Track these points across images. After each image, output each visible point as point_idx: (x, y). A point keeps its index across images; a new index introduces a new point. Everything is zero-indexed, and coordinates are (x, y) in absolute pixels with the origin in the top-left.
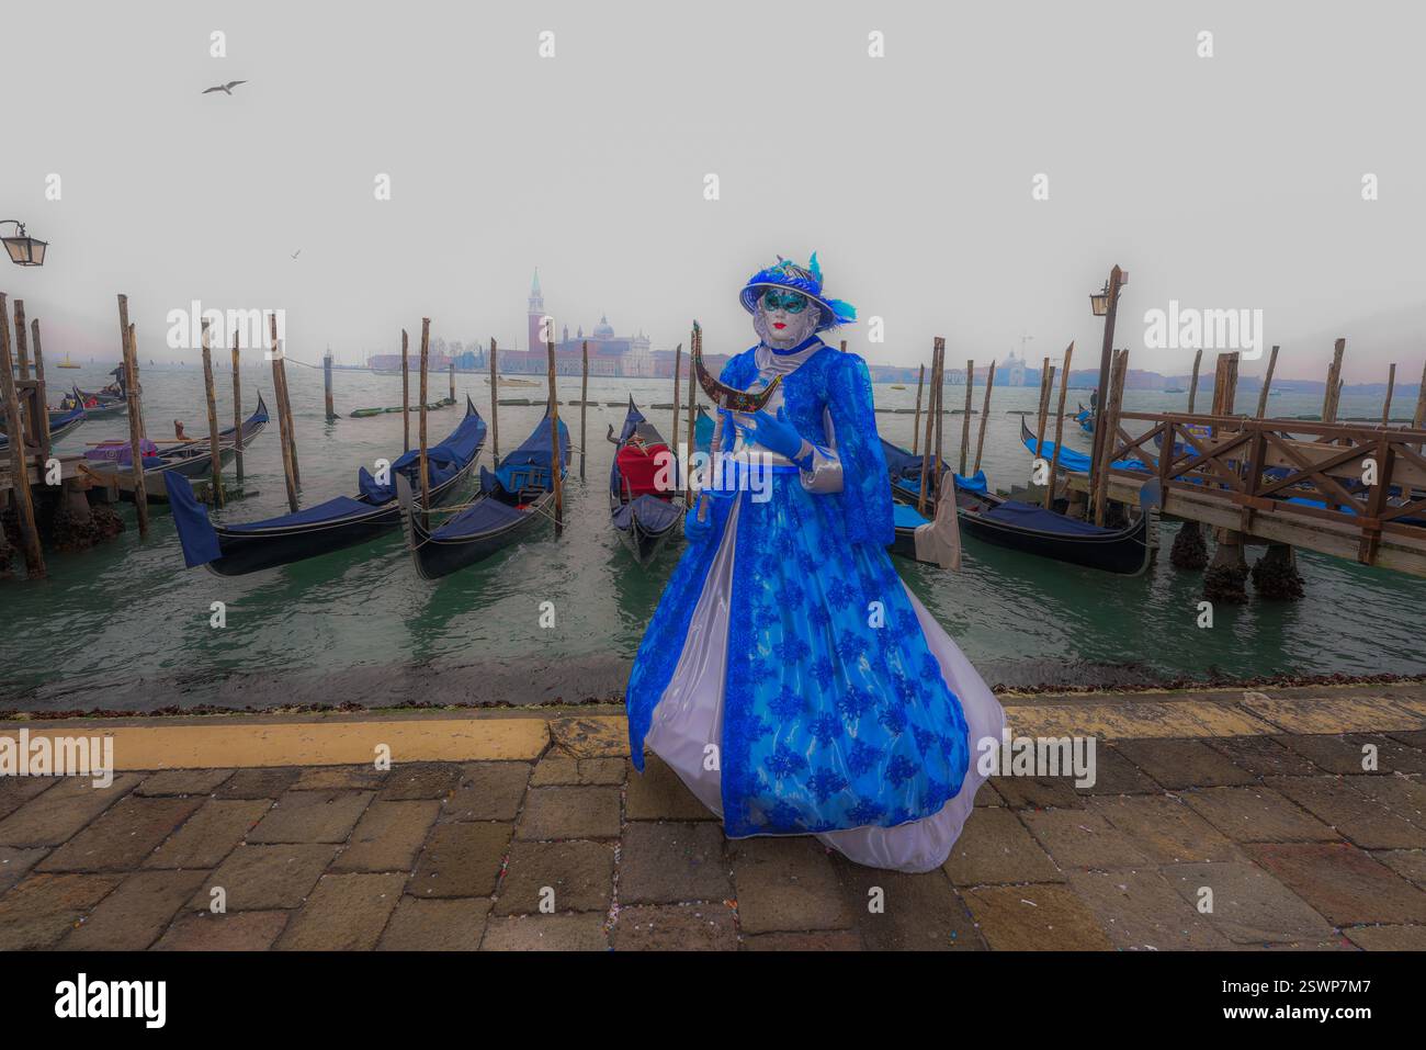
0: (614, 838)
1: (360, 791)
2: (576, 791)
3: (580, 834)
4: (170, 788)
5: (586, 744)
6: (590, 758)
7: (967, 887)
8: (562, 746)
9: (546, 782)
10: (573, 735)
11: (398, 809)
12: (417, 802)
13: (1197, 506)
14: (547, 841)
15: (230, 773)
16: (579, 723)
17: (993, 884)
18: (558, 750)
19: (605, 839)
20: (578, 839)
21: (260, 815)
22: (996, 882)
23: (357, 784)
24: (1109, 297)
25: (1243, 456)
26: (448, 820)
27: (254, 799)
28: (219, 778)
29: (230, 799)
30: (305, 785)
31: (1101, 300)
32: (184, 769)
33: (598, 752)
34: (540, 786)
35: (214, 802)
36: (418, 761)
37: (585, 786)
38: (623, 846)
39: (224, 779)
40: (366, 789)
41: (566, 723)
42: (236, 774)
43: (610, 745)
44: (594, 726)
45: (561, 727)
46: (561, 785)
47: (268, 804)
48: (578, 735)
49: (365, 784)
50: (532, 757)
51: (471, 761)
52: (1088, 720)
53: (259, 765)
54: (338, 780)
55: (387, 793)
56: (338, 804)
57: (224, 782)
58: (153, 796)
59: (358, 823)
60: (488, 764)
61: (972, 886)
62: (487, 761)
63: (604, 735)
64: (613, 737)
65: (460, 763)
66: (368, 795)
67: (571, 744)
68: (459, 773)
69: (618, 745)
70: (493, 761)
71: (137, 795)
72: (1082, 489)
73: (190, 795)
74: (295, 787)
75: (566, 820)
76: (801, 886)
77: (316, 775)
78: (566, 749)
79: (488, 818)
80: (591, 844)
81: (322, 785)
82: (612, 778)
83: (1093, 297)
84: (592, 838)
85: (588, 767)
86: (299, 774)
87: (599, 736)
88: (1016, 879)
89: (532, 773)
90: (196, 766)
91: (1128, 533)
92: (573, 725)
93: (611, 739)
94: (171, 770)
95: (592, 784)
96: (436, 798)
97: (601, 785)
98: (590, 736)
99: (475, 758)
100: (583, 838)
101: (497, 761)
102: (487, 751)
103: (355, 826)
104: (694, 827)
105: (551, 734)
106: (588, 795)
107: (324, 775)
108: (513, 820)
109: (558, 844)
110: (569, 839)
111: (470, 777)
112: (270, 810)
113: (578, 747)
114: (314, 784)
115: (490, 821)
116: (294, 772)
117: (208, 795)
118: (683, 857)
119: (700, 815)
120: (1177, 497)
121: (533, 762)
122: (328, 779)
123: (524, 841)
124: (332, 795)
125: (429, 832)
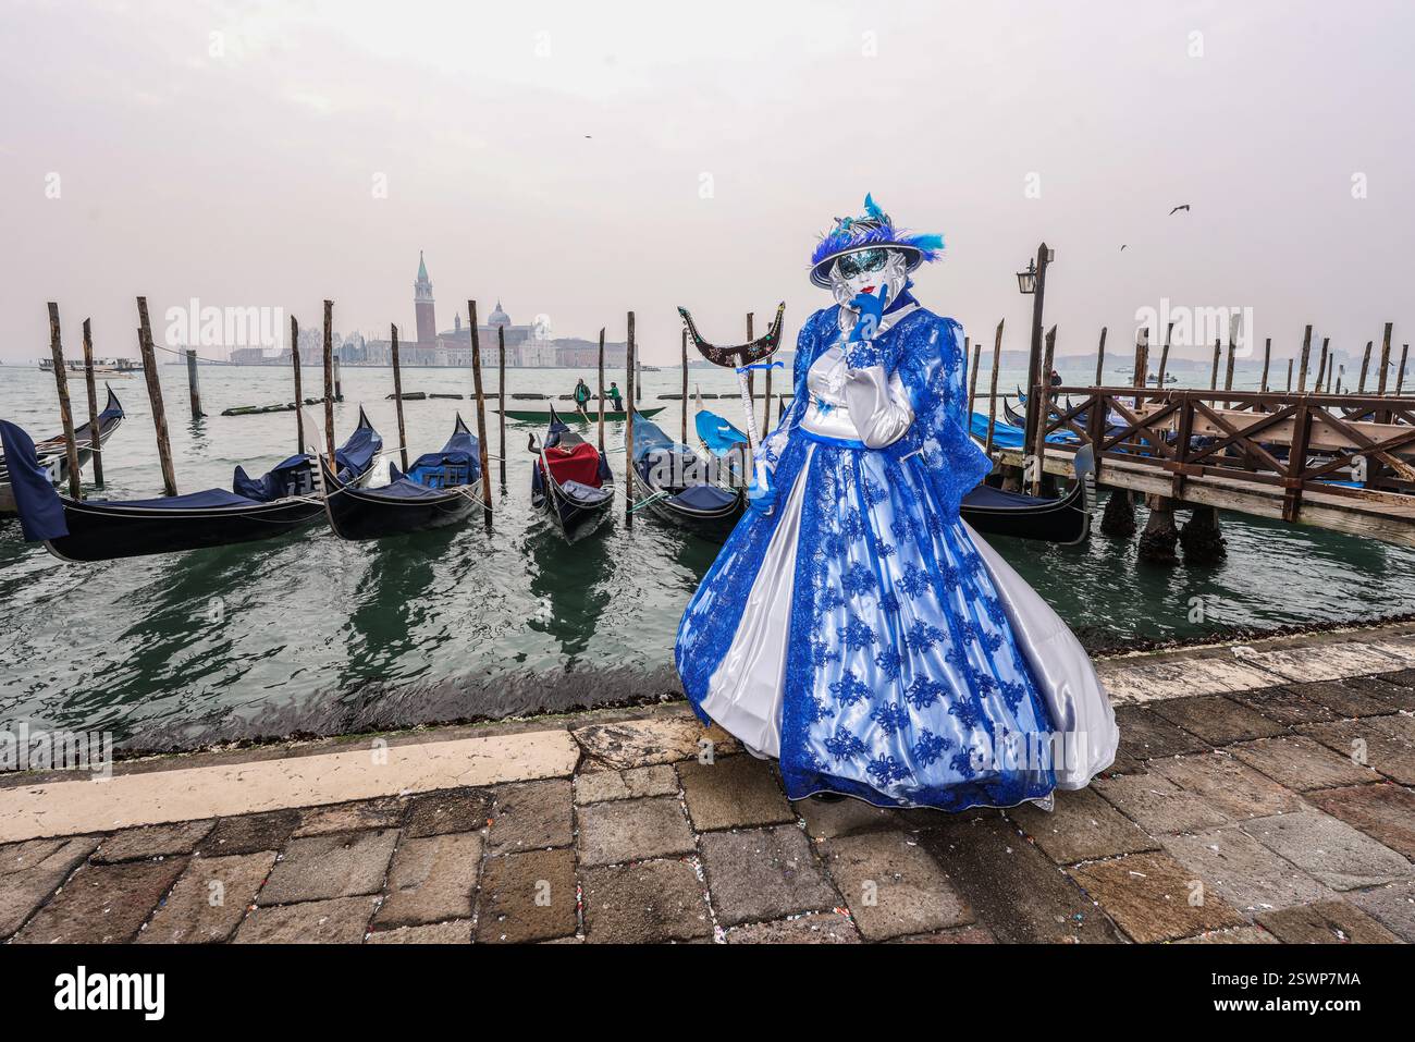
0: (690, 853)
1: (380, 830)
2: (632, 805)
3: (653, 853)
4: (139, 849)
5: (623, 752)
6: (632, 767)
7: (1071, 864)
8: (596, 757)
9: (593, 799)
10: (604, 745)
11: (433, 846)
12: (452, 836)
13: (1129, 476)
14: (617, 864)
15: (210, 825)
16: (607, 731)
17: (1095, 859)
18: (592, 762)
19: (681, 856)
20: (652, 858)
21: (265, 872)
22: (1097, 855)
23: (374, 823)
24: (1036, 276)
25: (1172, 425)
26: (495, 853)
27: (251, 853)
28: (198, 832)
29: (221, 856)
30: (310, 830)
31: (1026, 278)
32: (150, 826)
33: (639, 761)
34: (589, 804)
35: (200, 861)
36: (438, 789)
37: (638, 798)
38: (703, 860)
39: (205, 832)
40: (387, 827)
41: (592, 732)
42: (218, 825)
43: (649, 751)
44: (624, 732)
45: (588, 737)
46: (611, 801)
47: (273, 856)
48: (610, 744)
49: (383, 823)
50: (567, 773)
51: (499, 784)
52: (1115, 685)
53: (245, 812)
54: (350, 820)
55: (413, 829)
56: (359, 847)
57: (206, 837)
58: (119, 862)
59: (390, 867)
60: (521, 786)
61: (1075, 863)
62: (518, 781)
63: (638, 741)
64: (649, 742)
65: (488, 787)
66: (391, 834)
67: (606, 754)
68: (490, 798)
69: (658, 751)
70: (524, 782)
71: (95, 863)
73: (166, 856)
74: (298, 833)
75: (631, 838)
76: (908, 883)
77: (321, 818)
78: (602, 761)
79: (542, 845)
80: (669, 863)
81: (330, 828)
82: (667, 788)
83: (1019, 275)
84: (667, 856)
85: (635, 777)
86: (298, 818)
87: (633, 743)
88: (1116, 851)
89: (574, 791)
90: (162, 820)
91: (1067, 501)
92: (601, 733)
93: (647, 745)
94: (132, 828)
95: (645, 795)
96: (473, 829)
97: (655, 797)
98: (624, 743)
99: (502, 780)
100: (657, 857)
101: (528, 781)
102: (513, 772)
103: (388, 872)
104: (771, 832)
105: (580, 745)
106: (645, 809)
107: (332, 816)
108: (571, 845)
109: (633, 866)
110: (642, 860)
111: (506, 801)
112: (276, 863)
113: (614, 756)
114: (322, 827)
115: (545, 849)
116: (292, 816)
117: (191, 853)
118: (772, 866)
119: (775, 818)
120: (1110, 467)
121: (569, 778)
122: (336, 821)
123: (591, 868)
124: (348, 838)
125: (479, 869)
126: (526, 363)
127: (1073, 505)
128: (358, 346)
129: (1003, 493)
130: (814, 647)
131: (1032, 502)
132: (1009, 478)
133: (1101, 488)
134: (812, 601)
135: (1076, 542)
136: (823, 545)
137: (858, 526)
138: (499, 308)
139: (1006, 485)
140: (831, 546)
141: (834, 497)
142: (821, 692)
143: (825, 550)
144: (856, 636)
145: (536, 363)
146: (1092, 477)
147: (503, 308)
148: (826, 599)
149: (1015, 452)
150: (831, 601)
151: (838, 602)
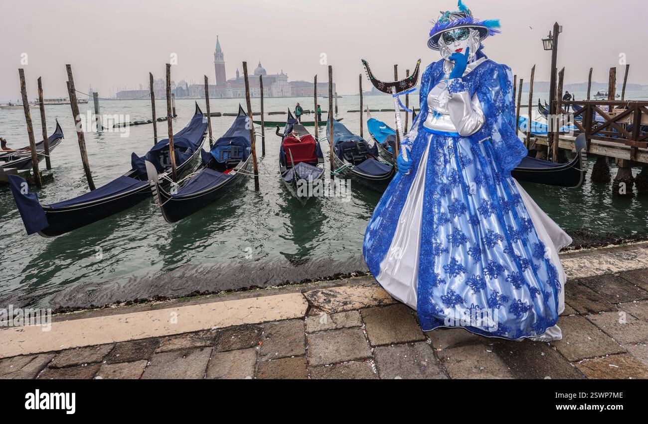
0: (369, 358)
1: (202, 348)
2: (336, 333)
3: (349, 358)
4: (74, 360)
5: (331, 304)
6: (337, 312)
7: (577, 361)
8: (317, 307)
9: (316, 330)
10: (321, 300)
11: (231, 356)
12: (241, 351)
13: (606, 149)
14: (330, 365)
15: (111, 347)
16: (322, 293)
17: (590, 358)
18: (315, 310)
19: (364, 359)
20: (348, 361)
21: (142, 371)
22: (591, 356)
23: (199, 344)
24: (553, 40)
25: (629, 120)
26: (264, 359)
27: (133, 361)
28: (105, 351)
29: (118, 363)
30: (165, 348)
31: (547, 42)
32: (80, 348)
33: (340, 309)
34: (313, 332)
35: (106, 366)
36: (232, 326)
37: (340, 329)
38: (376, 362)
39: (109, 351)
40: (206, 346)
41: (315, 294)
42: (116, 347)
43: (345, 303)
44: (332, 293)
45: (312, 296)
46: (325, 331)
47: (145, 363)
48: (325, 300)
49: (203, 344)
50: (301, 316)
51: (265, 322)
52: (600, 263)
53: (130, 339)
54: (185, 343)
55: (219, 347)
56: (191, 357)
57: (109, 353)
58: (64, 367)
59: (207, 368)
60: (277, 323)
61: (579, 360)
62: (275, 321)
63: (339, 298)
64: (345, 298)
65: (259, 324)
66: (208, 351)
67: (322, 305)
68: (260, 330)
69: (350, 303)
70: (278, 321)
71: (51, 368)
72: (543, 143)
73: (89, 364)
74: (158, 350)
75: (337, 351)
76: (487, 372)
77: (170, 342)
78: (320, 309)
79: (289, 355)
80: (357, 363)
81: (175, 347)
82: (355, 323)
83: (543, 40)
84: (356, 360)
85: (338, 317)
86: (158, 342)
87: (337, 299)
88: (601, 354)
89: (305, 325)
90: (86, 345)
91: (570, 165)
92: (319, 294)
93: (344, 300)
94: (70, 349)
95: (344, 327)
96: (251, 347)
97: (349, 328)
98: (332, 299)
99: (267, 320)
100: (351, 360)
101: (281, 320)
102: (272, 315)
103: (206, 371)
104: (413, 346)
105: (308, 301)
106: (344, 334)
107: (176, 341)
108: (304, 354)
109: (338, 365)
110: (343, 362)
111: (269, 331)
112: (147, 367)
113: (326, 306)
114: (171, 347)
115: (290, 357)
116: (154, 341)
117: (102, 362)
118: (413, 364)
119: (414, 338)
120: (595, 144)
121: (303, 319)
122: (178, 344)
123: (315, 367)
124: (185, 353)
125: (255, 368)
126: (275, 95)
127: (575, 166)
128: (184, 88)
129: (536, 160)
130: (434, 245)
131: (552, 165)
132: (540, 151)
133: (590, 156)
134: (432, 220)
135: (576, 187)
136: (438, 189)
137: (457, 179)
138: (260, 65)
139: (538, 155)
140: (442, 190)
141: (443, 163)
142: (438, 271)
143: (440, 192)
144: (458, 239)
145: (280, 94)
146: (585, 151)
147: (262, 65)
148: (440, 219)
149: (543, 137)
150: (444, 220)
151: (447, 221)
